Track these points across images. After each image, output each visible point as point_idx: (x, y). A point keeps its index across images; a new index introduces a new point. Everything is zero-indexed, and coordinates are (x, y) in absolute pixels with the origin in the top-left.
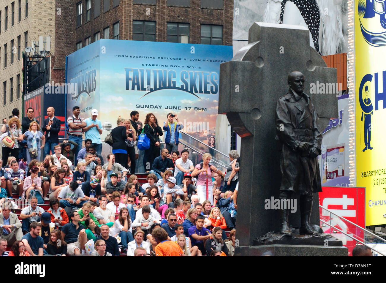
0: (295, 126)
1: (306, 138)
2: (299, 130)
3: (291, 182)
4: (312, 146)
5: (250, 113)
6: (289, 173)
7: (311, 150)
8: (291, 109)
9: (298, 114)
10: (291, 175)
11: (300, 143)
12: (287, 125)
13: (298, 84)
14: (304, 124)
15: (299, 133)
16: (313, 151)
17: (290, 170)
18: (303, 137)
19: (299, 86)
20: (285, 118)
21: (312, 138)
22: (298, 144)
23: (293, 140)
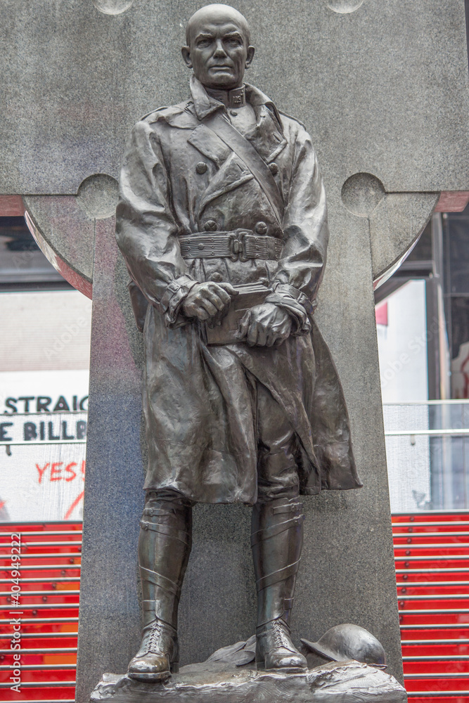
0: (185, 221)
1: (234, 266)
2: (201, 236)
3: (170, 452)
4: (260, 298)
5: (76, 196)
6: (161, 415)
7: (253, 315)
8: (170, 155)
9: (201, 171)
10: (170, 425)
11: (190, 290)
12: (148, 219)
13: (207, 52)
14: (225, 209)
15: (201, 248)
16: (259, 318)
17: (166, 405)
18: (219, 262)
19: (212, 60)
20: (141, 191)
21: (272, 265)
22: (181, 294)
23: (163, 279)
